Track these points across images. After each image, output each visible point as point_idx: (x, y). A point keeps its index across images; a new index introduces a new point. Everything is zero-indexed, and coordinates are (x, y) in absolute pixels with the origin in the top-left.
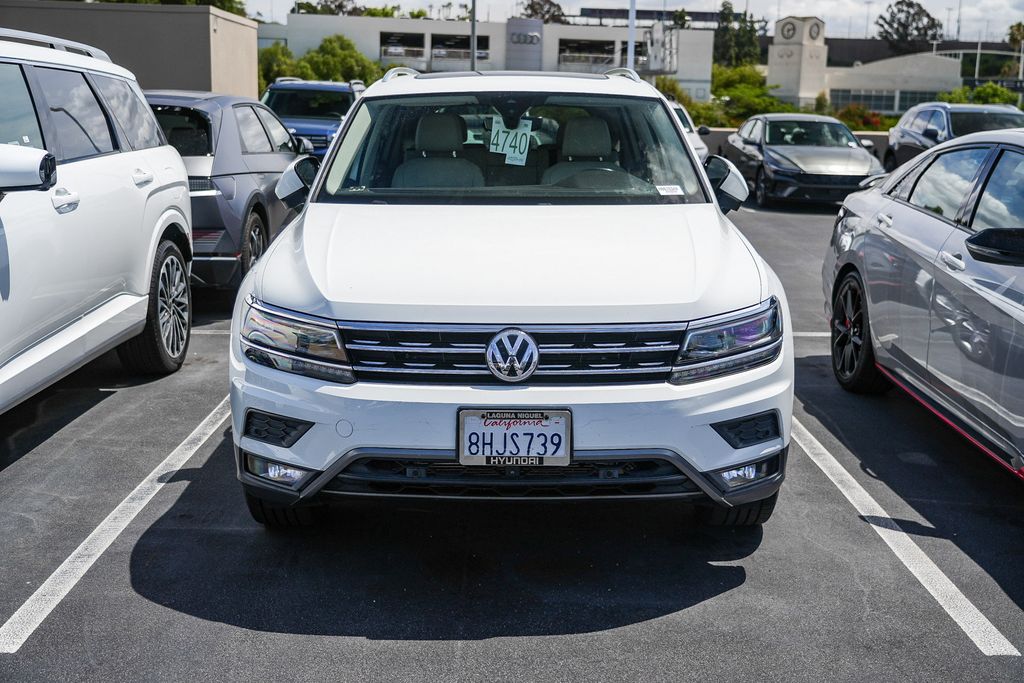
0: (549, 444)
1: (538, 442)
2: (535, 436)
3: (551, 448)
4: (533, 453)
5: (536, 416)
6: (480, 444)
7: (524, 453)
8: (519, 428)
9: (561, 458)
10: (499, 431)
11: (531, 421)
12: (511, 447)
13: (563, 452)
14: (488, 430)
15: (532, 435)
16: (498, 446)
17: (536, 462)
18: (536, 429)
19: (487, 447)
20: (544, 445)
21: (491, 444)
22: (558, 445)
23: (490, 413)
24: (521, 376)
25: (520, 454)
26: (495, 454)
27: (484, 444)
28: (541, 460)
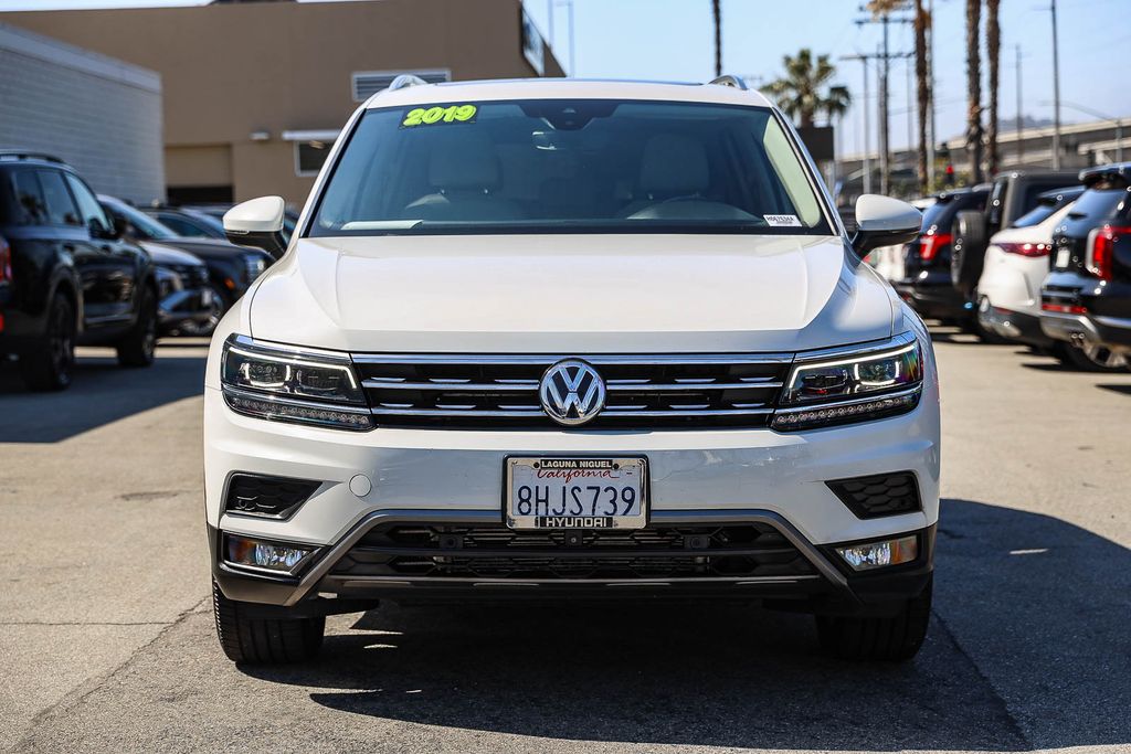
0: (619, 501)
1: (605, 498)
2: (602, 489)
3: (622, 506)
4: (600, 512)
5: (603, 464)
6: (533, 501)
7: (587, 511)
8: (581, 481)
9: (635, 520)
10: (556, 484)
11: (597, 471)
12: (571, 505)
13: (640, 509)
14: (543, 483)
15: (598, 489)
16: (555, 503)
17: (603, 524)
18: (602, 483)
19: (542, 505)
20: (613, 501)
21: (546, 501)
22: (631, 502)
23: (546, 459)
24: (583, 418)
25: (583, 514)
26: (551, 513)
27: (538, 501)
28: (610, 521)
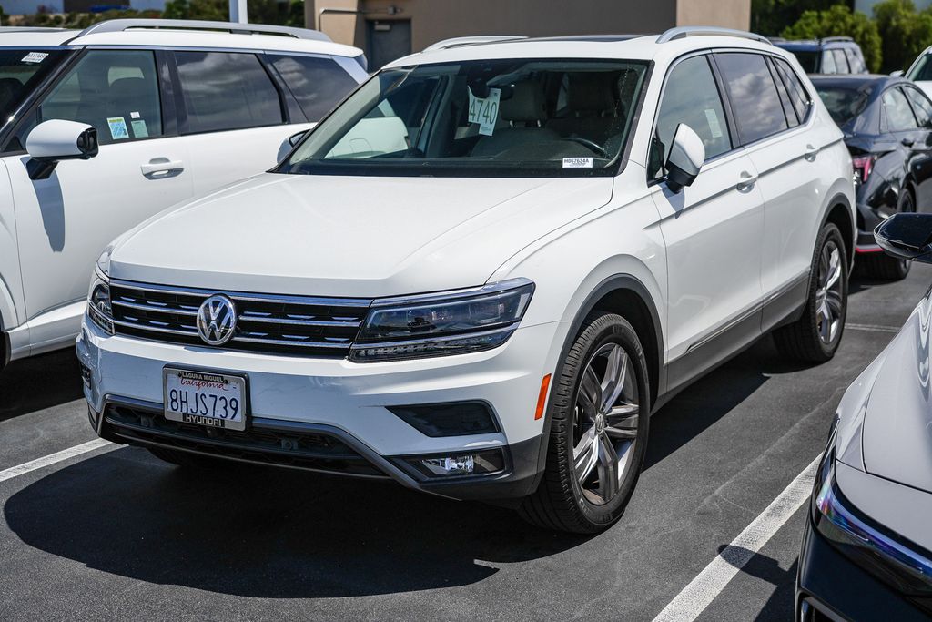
0: (228, 408)
1: (221, 404)
2: (218, 398)
3: (231, 412)
4: (217, 415)
5: (218, 379)
6: (179, 401)
7: (210, 414)
8: (207, 390)
9: (237, 422)
10: (191, 390)
11: (215, 384)
12: (201, 407)
13: (240, 417)
14: (184, 388)
15: (215, 397)
16: (192, 405)
17: (219, 424)
18: (219, 392)
19: (184, 404)
20: (225, 408)
21: (186, 402)
22: (236, 409)
23: (186, 372)
24: (219, 342)
25: (208, 415)
26: (190, 412)
27: (182, 402)
28: (223, 422)
